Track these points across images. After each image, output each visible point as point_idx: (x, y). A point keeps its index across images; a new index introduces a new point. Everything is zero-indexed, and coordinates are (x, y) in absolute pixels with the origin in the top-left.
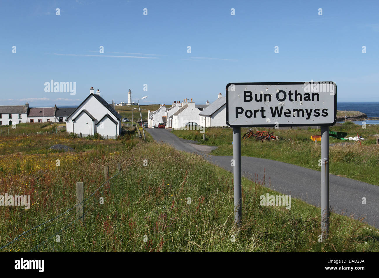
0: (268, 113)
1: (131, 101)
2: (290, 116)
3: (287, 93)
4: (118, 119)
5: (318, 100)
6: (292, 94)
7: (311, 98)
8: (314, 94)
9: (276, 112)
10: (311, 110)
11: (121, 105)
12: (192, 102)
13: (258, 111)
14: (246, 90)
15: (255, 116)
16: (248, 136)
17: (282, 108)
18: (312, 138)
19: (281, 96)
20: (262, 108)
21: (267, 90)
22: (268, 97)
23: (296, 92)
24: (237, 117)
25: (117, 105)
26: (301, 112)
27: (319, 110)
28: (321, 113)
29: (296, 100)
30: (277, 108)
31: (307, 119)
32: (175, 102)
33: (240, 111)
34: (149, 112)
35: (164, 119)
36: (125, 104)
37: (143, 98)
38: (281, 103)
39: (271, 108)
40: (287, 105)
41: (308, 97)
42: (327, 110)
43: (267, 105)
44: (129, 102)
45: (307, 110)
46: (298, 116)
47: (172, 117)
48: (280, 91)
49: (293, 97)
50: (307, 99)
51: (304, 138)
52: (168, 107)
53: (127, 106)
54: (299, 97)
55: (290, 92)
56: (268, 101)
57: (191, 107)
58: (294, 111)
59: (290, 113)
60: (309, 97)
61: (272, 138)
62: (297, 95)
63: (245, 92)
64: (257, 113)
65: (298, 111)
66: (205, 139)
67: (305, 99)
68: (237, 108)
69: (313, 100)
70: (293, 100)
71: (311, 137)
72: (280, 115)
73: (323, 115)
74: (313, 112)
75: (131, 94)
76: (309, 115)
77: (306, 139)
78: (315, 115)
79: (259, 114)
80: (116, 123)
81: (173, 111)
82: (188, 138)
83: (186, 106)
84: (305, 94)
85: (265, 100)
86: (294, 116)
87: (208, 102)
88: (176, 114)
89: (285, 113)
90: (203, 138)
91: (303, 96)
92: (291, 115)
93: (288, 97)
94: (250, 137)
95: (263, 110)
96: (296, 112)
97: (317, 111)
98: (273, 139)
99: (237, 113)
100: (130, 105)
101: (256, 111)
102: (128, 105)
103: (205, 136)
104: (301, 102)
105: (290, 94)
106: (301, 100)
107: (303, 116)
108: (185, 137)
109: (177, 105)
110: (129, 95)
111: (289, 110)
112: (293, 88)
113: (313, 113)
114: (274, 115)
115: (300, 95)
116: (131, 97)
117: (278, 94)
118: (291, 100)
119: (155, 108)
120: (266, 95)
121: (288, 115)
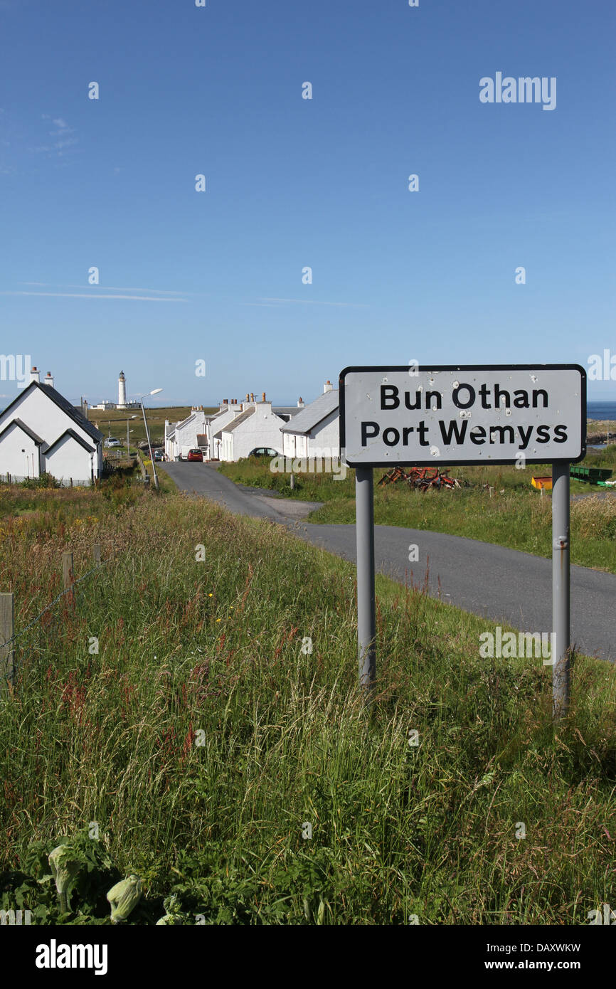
0: (434, 435)
1: (125, 398)
2: (483, 442)
3: (477, 389)
4: (95, 442)
5: (546, 404)
6: (489, 392)
7: (530, 401)
8: (536, 393)
9: (452, 433)
10: (530, 429)
11: (102, 407)
12: (265, 402)
13: (411, 429)
14: (384, 384)
15: (406, 443)
16: (391, 479)
17: (465, 423)
18: (533, 482)
19: (464, 396)
20: (422, 424)
21: (431, 383)
22: (434, 399)
23: (497, 386)
24: (364, 444)
25: (92, 408)
26: (507, 433)
27: (547, 428)
28: (552, 435)
29: (497, 405)
30: (453, 424)
31: (521, 447)
32: (226, 401)
33: (370, 430)
34: (167, 423)
35: (202, 440)
36: (110, 406)
37: (152, 393)
38: (462, 412)
39: (442, 423)
40: (478, 417)
41: (523, 400)
42: (565, 428)
43: (431, 418)
44: (121, 401)
45: (520, 429)
46: (502, 441)
47: (219, 436)
48: (462, 386)
49: (490, 399)
50: (521, 402)
51: (517, 483)
52: (211, 412)
53: (116, 409)
54: (503, 398)
55: (484, 387)
56: (434, 408)
57: (263, 411)
58: (493, 429)
59: (484, 434)
60: (525, 398)
61: (447, 483)
62: (498, 393)
63: (384, 388)
64: (410, 435)
65: (502, 430)
66: (295, 486)
67: (516, 402)
68: (364, 425)
69: (535, 405)
70: (489, 407)
71: (533, 480)
72: (460, 440)
73: (556, 440)
74: (534, 431)
75: (124, 382)
76: (526, 440)
77: (521, 485)
78: (539, 440)
79: (414, 437)
80: (89, 449)
81: (221, 422)
82: (256, 484)
83: (252, 411)
84: (516, 393)
85: (428, 406)
86: (492, 442)
87: (301, 401)
88: (229, 429)
89: (473, 436)
90: (288, 484)
91: (513, 397)
92: (487, 439)
93: (478, 398)
94: (396, 482)
95: (422, 429)
96: (498, 432)
97: (543, 430)
98: (448, 486)
99: (365, 436)
100: (123, 407)
101: (407, 431)
102: (118, 407)
103: (294, 479)
104: (508, 410)
105: (484, 392)
106: (508, 405)
108: (249, 482)
109: (231, 408)
110: (121, 384)
111: (481, 428)
112: (489, 379)
113: (534, 435)
114: (447, 440)
115: (506, 393)
116: (124, 388)
117: (455, 393)
118: (485, 406)
119: (181, 414)
120: (429, 395)
121: (478, 438)
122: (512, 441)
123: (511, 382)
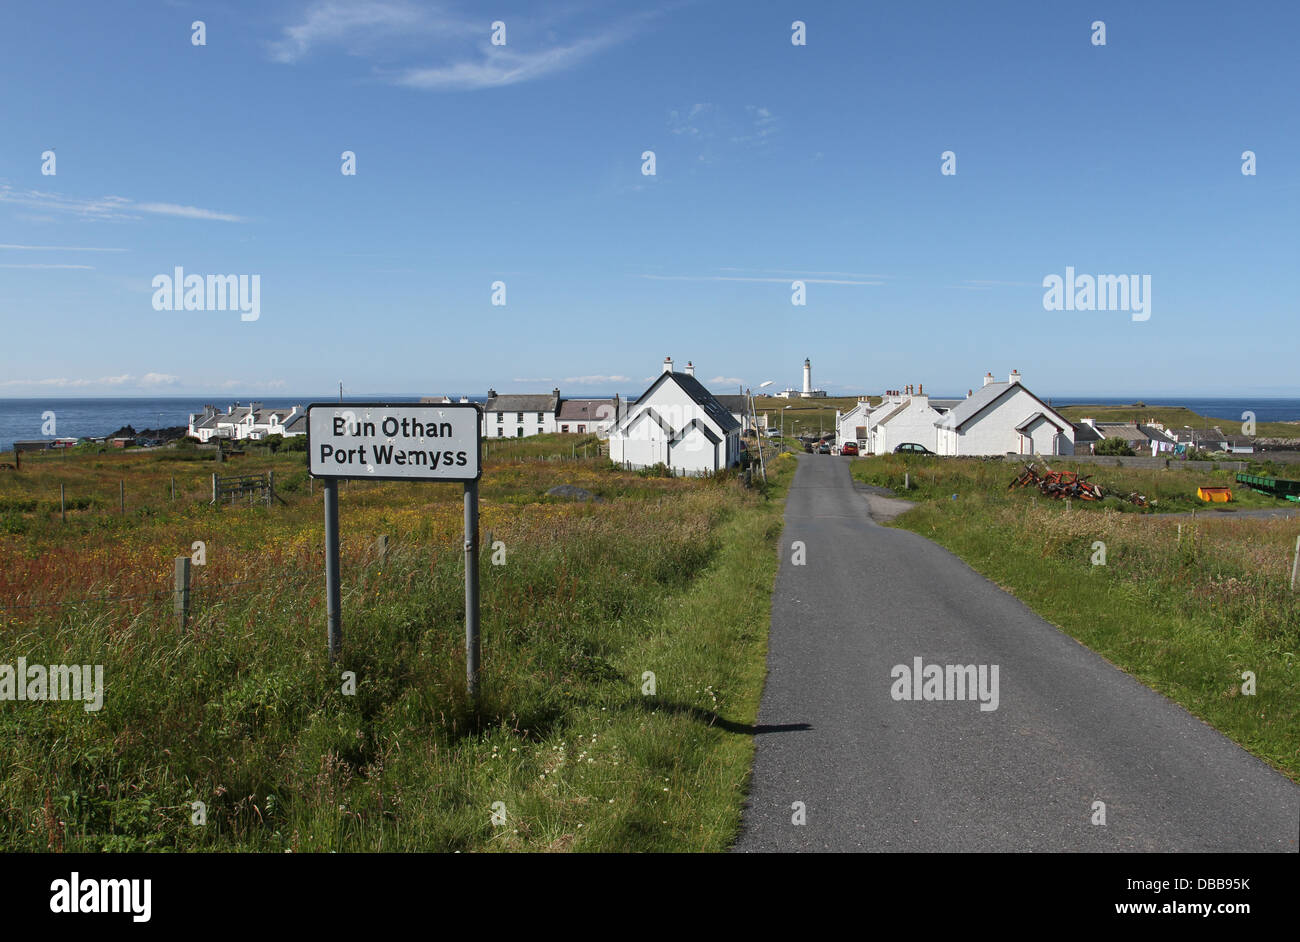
0: (370, 456)
1: (810, 386)
2: (404, 463)
3: (400, 422)
4: (724, 432)
5: (450, 435)
6: (408, 425)
7: (439, 432)
8: (442, 426)
9: (383, 455)
10: (439, 453)
11: (785, 395)
12: (921, 394)
13: (354, 451)
14: (336, 416)
15: (350, 462)
16: (1022, 483)
17: (391, 447)
18: (1200, 493)
19: (391, 427)
20: (361, 447)
21: (368, 416)
22: (369, 428)
23: (414, 420)
24: (323, 461)
25: (776, 395)
26: (421, 456)
27: (451, 454)
28: (456, 460)
29: (414, 435)
30: (383, 448)
31: (432, 468)
32: (889, 393)
33: (327, 450)
34: (838, 414)
35: (861, 433)
36: (794, 394)
37: (762, 385)
38: (389, 439)
39: (375, 447)
40: (400, 444)
41: (433, 431)
42: (464, 454)
43: (369, 442)
44: (806, 389)
45: (431, 453)
46: (418, 463)
47: (875, 429)
48: (389, 419)
49: (409, 430)
50: (432, 433)
53: (800, 397)
54: (418, 429)
55: (405, 420)
56: (370, 435)
57: (920, 404)
58: (411, 453)
59: (404, 457)
60: (435, 429)
61: (1085, 490)
62: (415, 426)
63: (336, 419)
64: (354, 455)
65: (417, 454)
66: (910, 486)
67: (428, 432)
68: (323, 447)
69: (442, 435)
70: (408, 436)
71: (1199, 490)
72: (388, 461)
73: (458, 463)
74: (442, 456)
75: (809, 369)
76: (435, 462)
78: (445, 463)
79: (355, 457)
80: (715, 440)
81: (881, 413)
82: (874, 481)
83: (908, 404)
84: (428, 425)
85: (366, 434)
86: (410, 463)
87: (971, 393)
88: (882, 423)
89: (397, 458)
90: (903, 483)
91: (426, 429)
92: (406, 460)
93: (401, 428)
94: (1026, 485)
95: (362, 452)
96: (414, 455)
97: (448, 455)
98: (1086, 493)
99: (324, 455)
100: (807, 395)
101: (351, 452)
102: (803, 395)
103: (909, 480)
104: (422, 438)
105: (405, 424)
106: (422, 435)
107: (425, 463)
108: (867, 480)
109: (892, 399)
110: (806, 371)
111: (402, 452)
112: (400, 414)
113: (442, 459)
114: (379, 461)
115: (421, 426)
116: (810, 376)
117: (385, 424)
118: (406, 435)
119: (848, 404)
120: (366, 425)
121: (400, 460)
123: (425, 416)
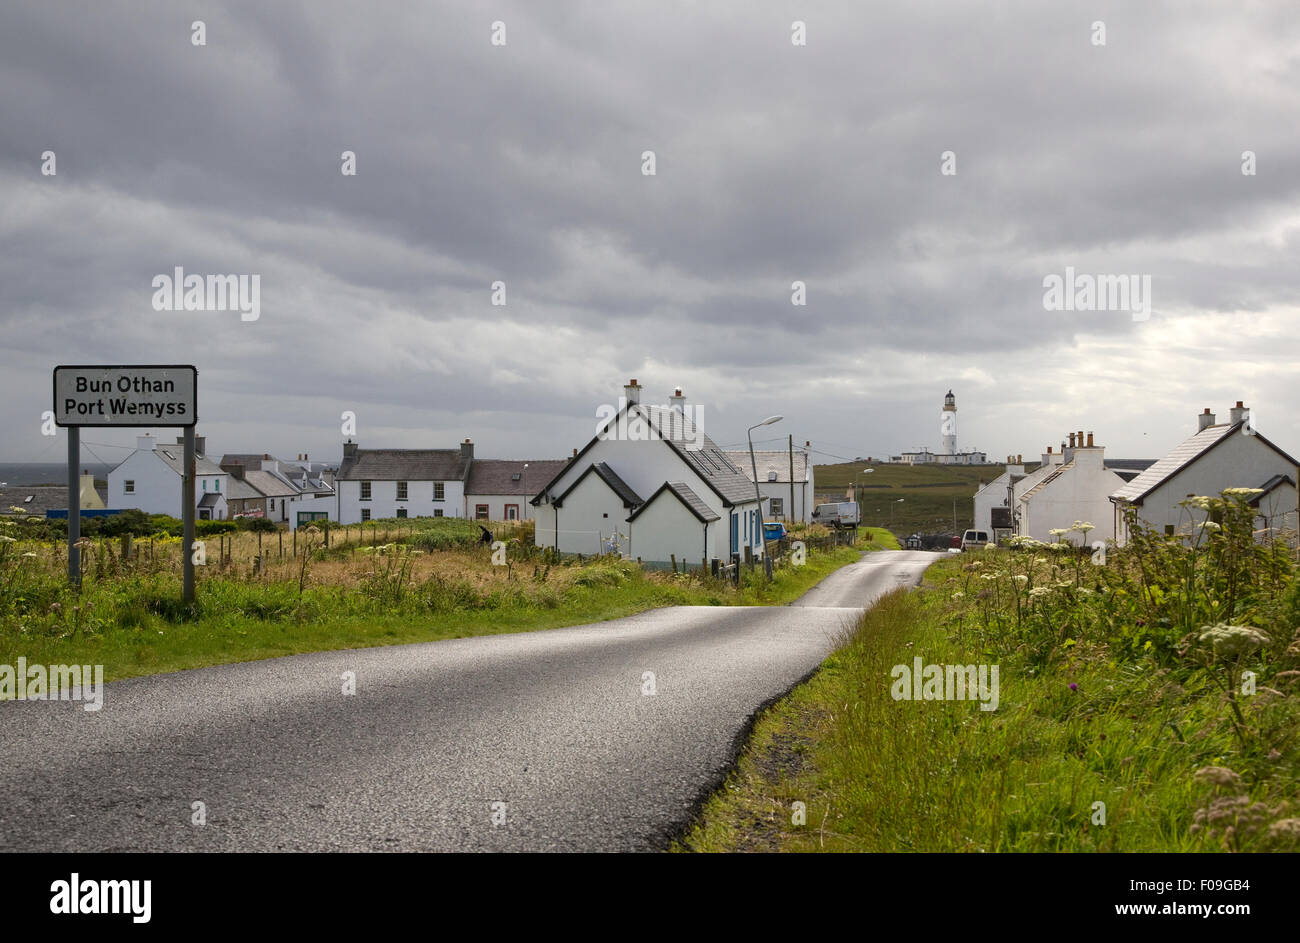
0: (107, 408)
2: (134, 413)
3: (132, 380)
5: (172, 390)
6: (139, 382)
7: (163, 388)
8: (166, 383)
9: (117, 407)
10: (163, 405)
13: (94, 404)
14: (78, 376)
15: (90, 412)
17: (125, 401)
19: (124, 385)
20: (100, 401)
21: (105, 376)
22: (107, 386)
23: (143, 379)
24: (67, 412)
26: (149, 407)
27: (173, 405)
28: (177, 410)
29: (143, 390)
30: (118, 401)
31: (158, 417)
33: (70, 404)
38: (123, 394)
39: (111, 401)
40: (132, 397)
41: (158, 387)
42: (183, 405)
43: (105, 397)
45: (157, 405)
46: (146, 413)
48: (123, 378)
49: (140, 386)
50: (158, 389)
54: (147, 385)
55: (136, 379)
56: (107, 391)
58: (140, 405)
59: (135, 408)
60: (160, 386)
62: (144, 384)
63: (78, 379)
65: (146, 406)
67: (155, 388)
68: (67, 401)
69: (166, 390)
70: (139, 391)
72: (122, 412)
73: (178, 412)
74: (166, 406)
76: (160, 412)
78: (168, 412)
79: (95, 409)
84: (155, 383)
85: (104, 390)
86: (140, 413)
89: (129, 409)
91: (153, 385)
92: (137, 411)
93: (133, 385)
95: (100, 404)
99: (67, 408)
101: (91, 405)
104: (150, 393)
105: (136, 382)
106: (150, 390)
113: (166, 409)
114: (114, 412)
115: (149, 383)
117: (119, 382)
118: (137, 390)
120: (104, 383)
121: (132, 410)
122: (152, 412)
123: (152, 376)
